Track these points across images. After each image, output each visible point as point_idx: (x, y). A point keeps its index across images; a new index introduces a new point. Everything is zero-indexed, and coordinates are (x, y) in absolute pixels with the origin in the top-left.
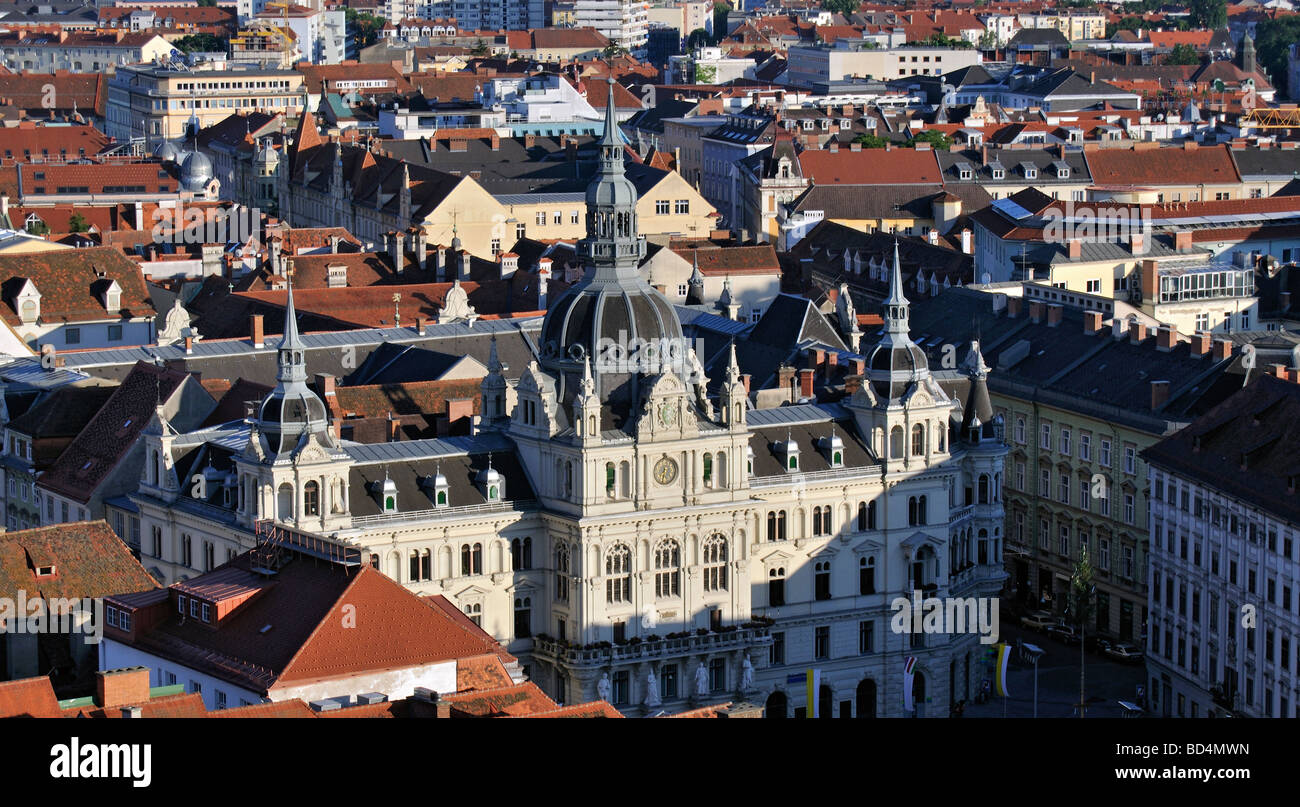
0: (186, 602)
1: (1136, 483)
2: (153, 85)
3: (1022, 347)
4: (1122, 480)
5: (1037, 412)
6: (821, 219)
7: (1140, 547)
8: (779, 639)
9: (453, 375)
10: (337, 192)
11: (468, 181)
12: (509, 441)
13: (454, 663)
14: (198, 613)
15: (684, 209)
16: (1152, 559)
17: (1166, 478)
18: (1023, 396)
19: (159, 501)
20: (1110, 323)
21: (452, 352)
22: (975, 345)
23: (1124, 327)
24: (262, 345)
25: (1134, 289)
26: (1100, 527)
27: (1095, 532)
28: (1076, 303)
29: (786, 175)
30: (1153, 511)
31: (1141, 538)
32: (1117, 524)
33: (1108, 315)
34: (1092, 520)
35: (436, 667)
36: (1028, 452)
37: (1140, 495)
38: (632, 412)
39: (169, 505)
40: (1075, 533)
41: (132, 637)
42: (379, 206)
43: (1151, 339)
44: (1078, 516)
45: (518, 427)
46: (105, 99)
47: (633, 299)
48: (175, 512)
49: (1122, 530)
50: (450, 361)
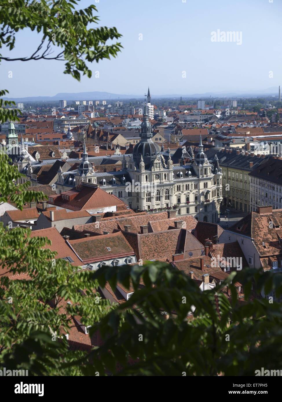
0: (64, 196)
1: (247, 182)
2: (62, 122)
3: (225, 158)
4: (244, 181)
5: (228, 170)
6: (186, 141)
7: (248, 194)
8: (180, 210)
9: (117, 163)
10: (96, 138)
11: (120, 135)
12: (127, 172)
13: (116, 206)
14: (66, 198)
15: (161, 140)
16: (250, 194)
17: (253, 178)
18: (225, 166)
19: (61, 185)
20: (241, 153)
21: (116, 159)
22: (216, 155)
23: (244, 154)
24: (81, 159)
25: (246, 148)
26: (240, 191)
27: (239, 191)
28: (235, 150)
29: (179, 134)
30: (250, 185)
31: (248, 192)
32: (243, 190)
33: (241, 151)
34: (238, 189)
35: (112, 207)
36: (226, 177)
37: (248, 184)
38: (150, 166)
39: (62, 185)
40: (235, 192)
41: (53, 203)
42: (104, 140)
43: (249, 155)
44: (236, 189)
45: (129, 169)
46: (53, 125)
47: (150, 144)
48: (64, 187)
49: (244, 191)
50: (116, 161)
